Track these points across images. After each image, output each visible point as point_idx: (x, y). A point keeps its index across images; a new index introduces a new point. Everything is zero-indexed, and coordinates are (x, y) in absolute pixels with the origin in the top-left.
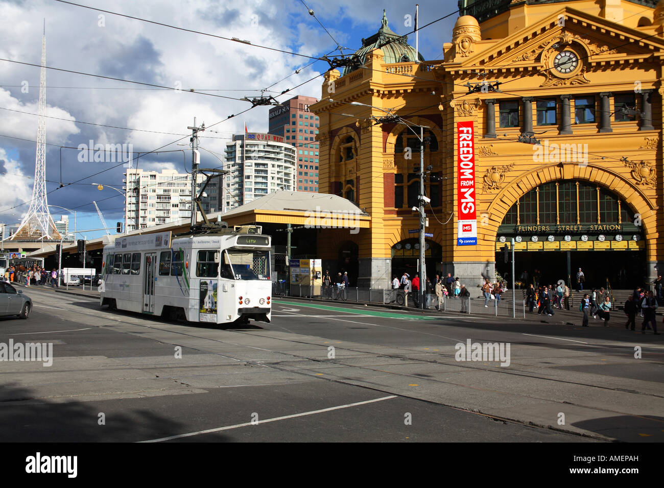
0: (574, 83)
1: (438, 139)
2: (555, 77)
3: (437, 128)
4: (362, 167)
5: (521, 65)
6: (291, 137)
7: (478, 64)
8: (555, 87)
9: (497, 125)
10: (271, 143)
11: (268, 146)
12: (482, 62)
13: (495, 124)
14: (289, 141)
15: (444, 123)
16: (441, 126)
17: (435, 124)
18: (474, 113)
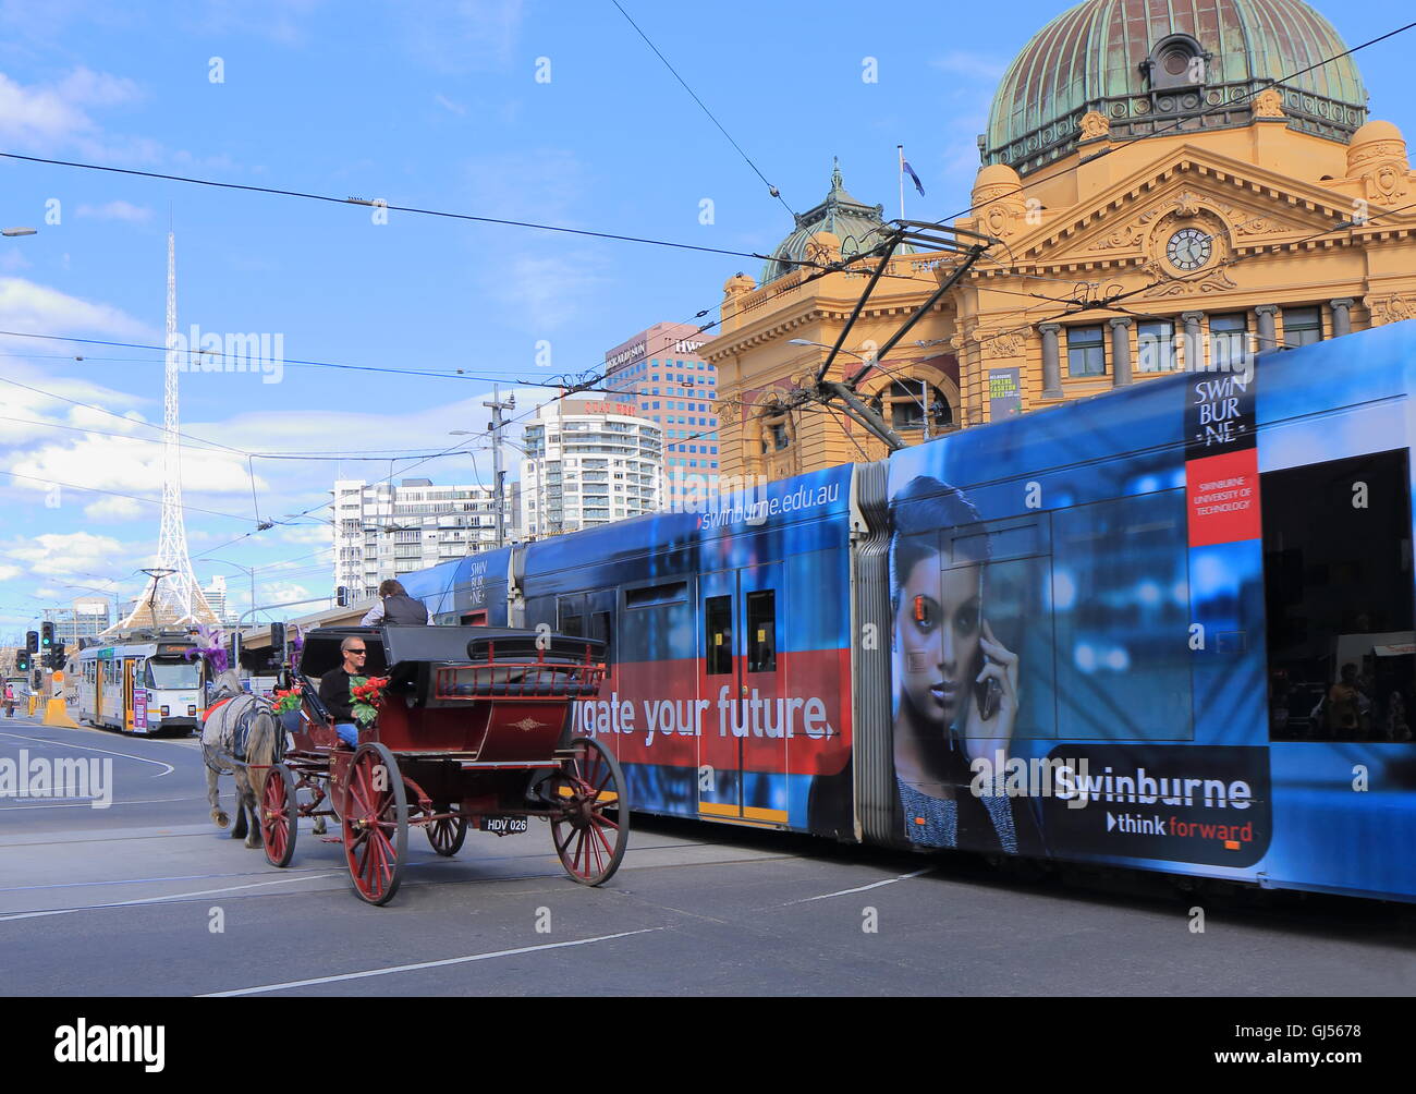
0: (1206, 288)
1: (952, 403)
2: (1173, 279)
3: (949, 381)
4: (805, 462)
5: (1106, 256)
6: (651, 406)
7: (1023, 258)
8: (1173, 297)
9: (1065, 373)
10: (611, 418)
11: (609, 423)
12: (1031, 253)
13: (1059, 372)
14: (645, 413)
15: (962, 372)
16: (956, 380)
17: (943, 375)
18: (1020, 351)
